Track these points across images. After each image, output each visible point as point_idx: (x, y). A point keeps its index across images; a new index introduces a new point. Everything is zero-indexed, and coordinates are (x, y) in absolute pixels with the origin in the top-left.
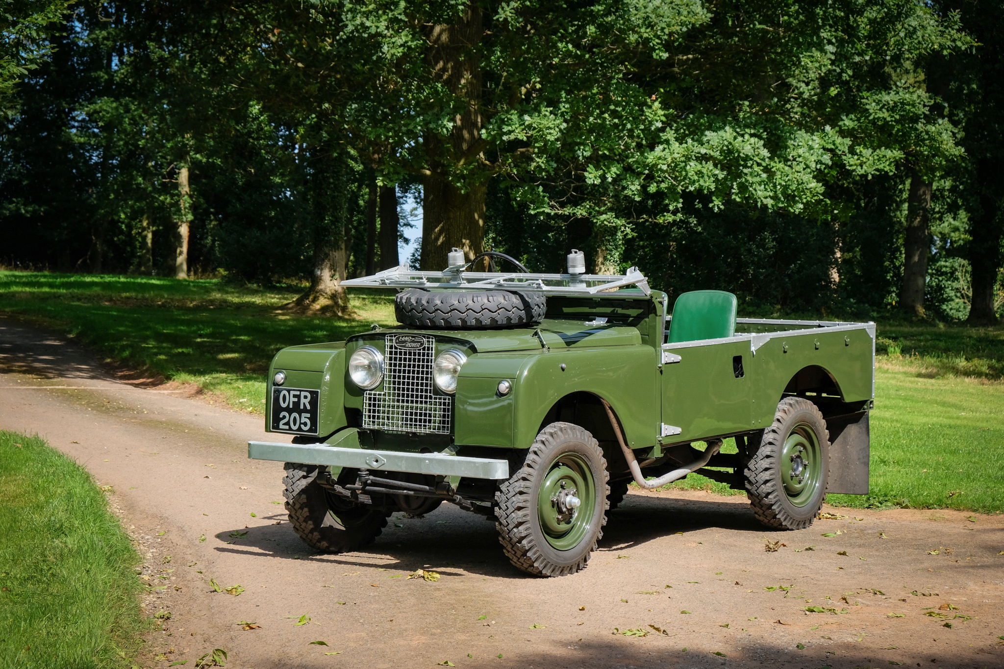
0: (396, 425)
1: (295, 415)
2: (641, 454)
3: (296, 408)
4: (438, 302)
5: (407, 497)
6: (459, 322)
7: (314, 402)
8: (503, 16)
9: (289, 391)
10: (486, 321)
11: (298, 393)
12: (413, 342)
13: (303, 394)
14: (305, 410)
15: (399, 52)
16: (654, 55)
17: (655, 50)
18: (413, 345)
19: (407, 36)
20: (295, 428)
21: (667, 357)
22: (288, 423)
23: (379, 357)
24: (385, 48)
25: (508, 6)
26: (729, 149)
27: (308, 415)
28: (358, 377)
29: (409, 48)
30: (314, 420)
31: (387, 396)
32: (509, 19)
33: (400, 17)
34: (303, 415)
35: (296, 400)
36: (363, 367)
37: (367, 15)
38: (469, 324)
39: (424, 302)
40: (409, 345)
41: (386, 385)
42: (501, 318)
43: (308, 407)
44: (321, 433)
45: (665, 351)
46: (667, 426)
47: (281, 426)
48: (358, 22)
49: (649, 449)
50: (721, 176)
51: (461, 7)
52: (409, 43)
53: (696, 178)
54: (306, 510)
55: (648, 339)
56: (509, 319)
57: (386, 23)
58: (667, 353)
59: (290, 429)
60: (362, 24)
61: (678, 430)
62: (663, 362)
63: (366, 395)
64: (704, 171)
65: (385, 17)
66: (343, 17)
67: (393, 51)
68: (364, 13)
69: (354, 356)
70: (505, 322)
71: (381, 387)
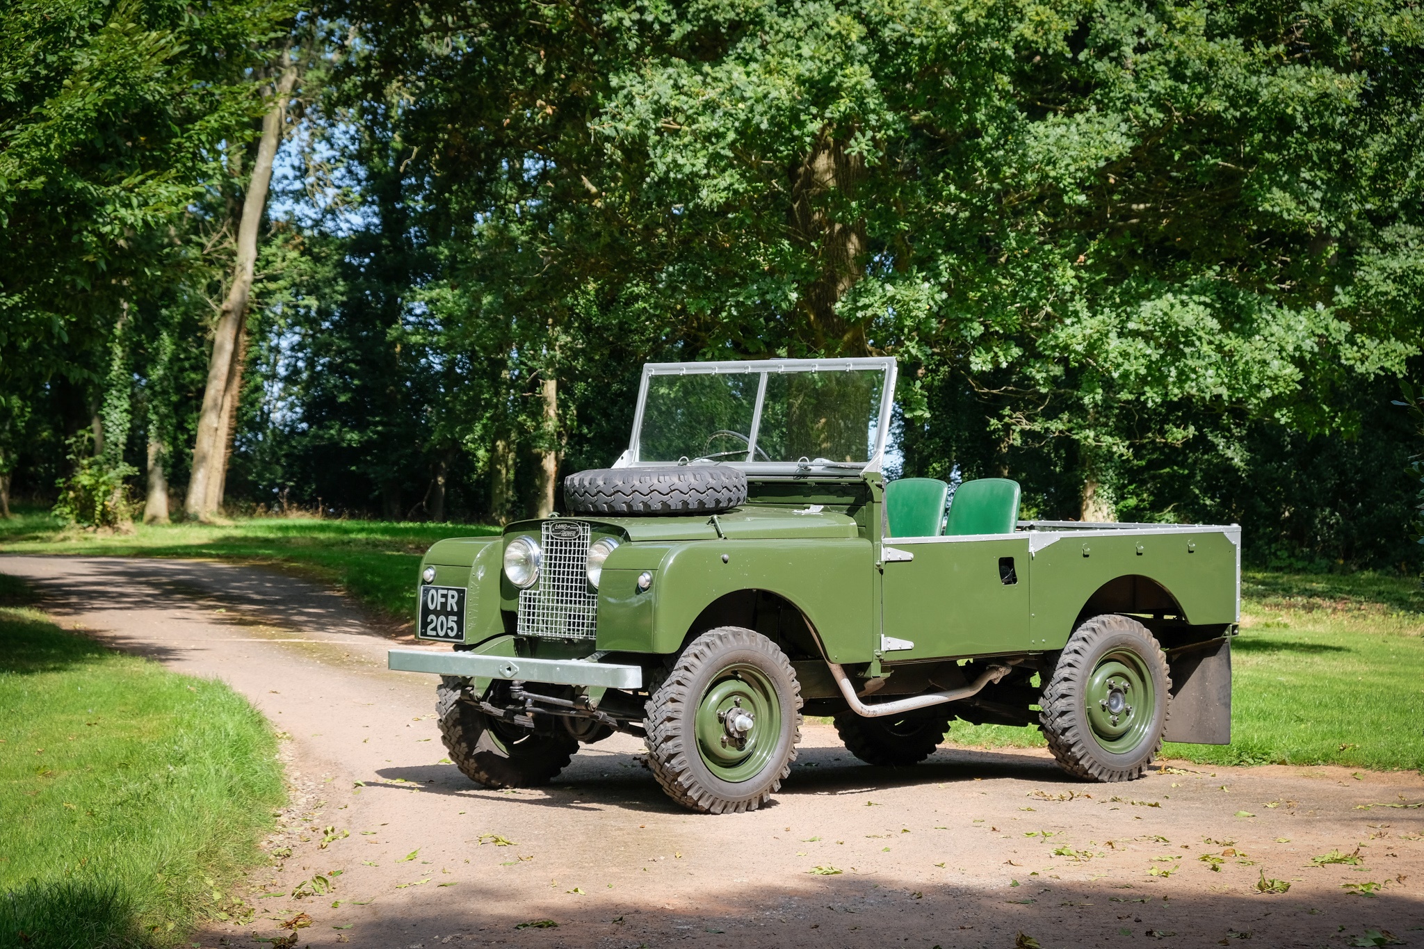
0: (560, 631)
1: (442, 618)
2: (856, 672)
3: (444, 611)
4: (601, 483)
5: (572, 719)
6: (624, 507)
7: (460, 602)
8: (857, 149)
9: (437, 589)
10: (657, 506)
11: (445, 592)
12: (569, 530)
13: (451, 593)
14: (452, 613)
15: (721, 198)
16: (1066, 199)
17: (1067, 193)
18: (569, 533)
19: (732, 176)
20: (441, 634)
21: (888, 554)
22: (435, 629)
23: (536, 550)
24: (704, 193)
25: (864, 136)
26: (1164, 322)
27: (455, 618)
28: (514, 574)
29: (736, 192)
30: (460, 624)
31: (545, 596)
32: (865, 154)
33: (722, 152)
34: (451, 618)
35: (443, 600)
36: (517, 562)
37: (680, 150)
38: (635, 508)
39: (586, 483)
40: (564, 534)
41: (541, 582)
42: (675, 502)
43: (455, 609)
44: (468, 640)
45: (885, 546)
46: (889, 639)
47: (429, 632)
48: (669, 159)
49: (865, 666)
50: (1155, 357)
51: (808, 140)
52: (736, 186)
53: (1120, 360)
54: (459, 728)
55: (866, 531)
56: (685, 503)
57: (705, 161)
58: (889, 549)
59: (438, 636)
60: (674, 161)
61: (908, 645)
62: (883, 559)
63: (521, 594)
64: (1131, 350)
65: (705, 152)
66: (651, 153)
67: (714, 196)
68: (678, 147)
69: (509, 548)
70: (680, 506)
71: (536, 585)
